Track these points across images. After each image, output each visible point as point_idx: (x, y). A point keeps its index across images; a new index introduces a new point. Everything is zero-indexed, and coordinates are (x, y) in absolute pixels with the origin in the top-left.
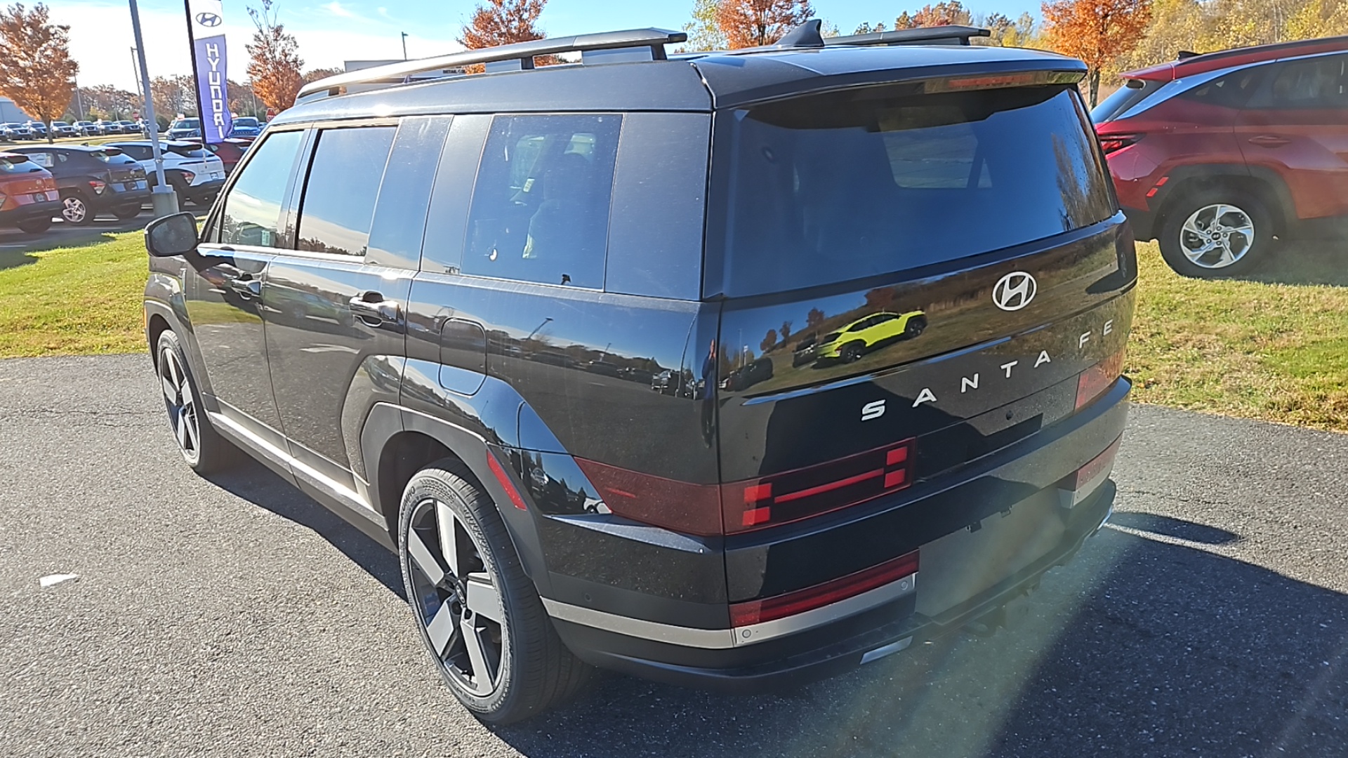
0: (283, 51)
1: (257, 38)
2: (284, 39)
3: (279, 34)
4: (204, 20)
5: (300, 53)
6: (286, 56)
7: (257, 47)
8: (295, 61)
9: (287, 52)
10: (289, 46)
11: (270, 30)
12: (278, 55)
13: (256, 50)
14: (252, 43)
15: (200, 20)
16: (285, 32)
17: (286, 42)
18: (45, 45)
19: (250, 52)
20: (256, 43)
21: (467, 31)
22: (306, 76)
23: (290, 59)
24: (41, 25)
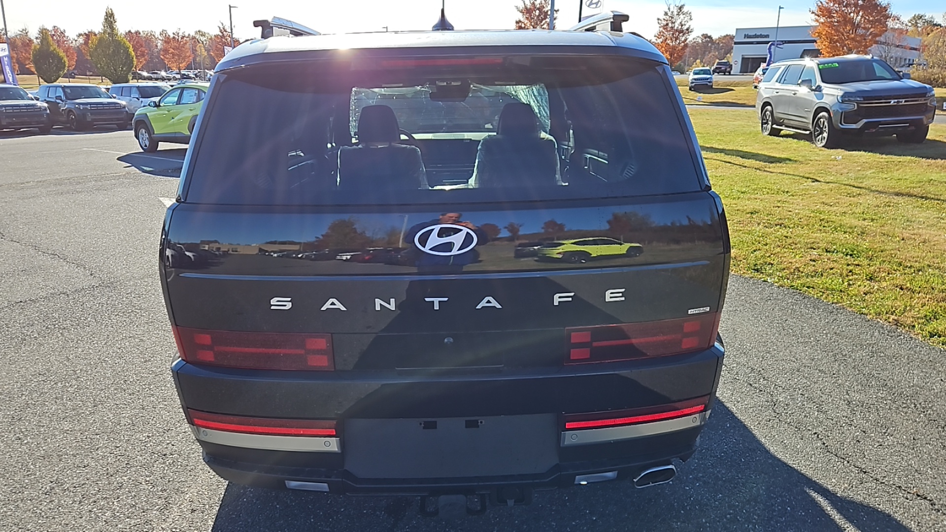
0: (681, 23)
1: (666, 14)
2: (684, 14)
3: (681, 11)
4: (591, 4)
5: (692, 24)
6: (682, 26)
7: (664, 19)
8: (687, 29)
9: (683, 23)
10: (686, 19)
11: (675, 8)
12: (677, 25)
13: (663, 22)
14: (662, 17)
15: (588, 4)
16: (685, 10)
17: (684, 16)
18: (544, 22)
19: (659, 23)
20: (664, 17)
21: (820, 4)
22: (716, 40)
23: (685, 28)
24: (544, 10)
